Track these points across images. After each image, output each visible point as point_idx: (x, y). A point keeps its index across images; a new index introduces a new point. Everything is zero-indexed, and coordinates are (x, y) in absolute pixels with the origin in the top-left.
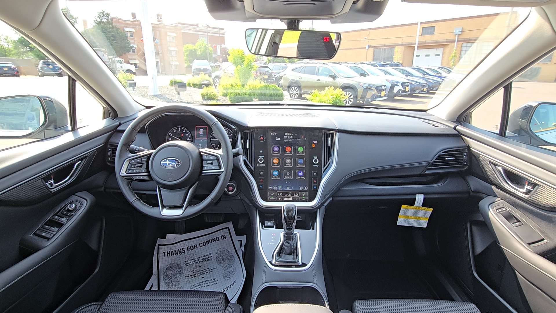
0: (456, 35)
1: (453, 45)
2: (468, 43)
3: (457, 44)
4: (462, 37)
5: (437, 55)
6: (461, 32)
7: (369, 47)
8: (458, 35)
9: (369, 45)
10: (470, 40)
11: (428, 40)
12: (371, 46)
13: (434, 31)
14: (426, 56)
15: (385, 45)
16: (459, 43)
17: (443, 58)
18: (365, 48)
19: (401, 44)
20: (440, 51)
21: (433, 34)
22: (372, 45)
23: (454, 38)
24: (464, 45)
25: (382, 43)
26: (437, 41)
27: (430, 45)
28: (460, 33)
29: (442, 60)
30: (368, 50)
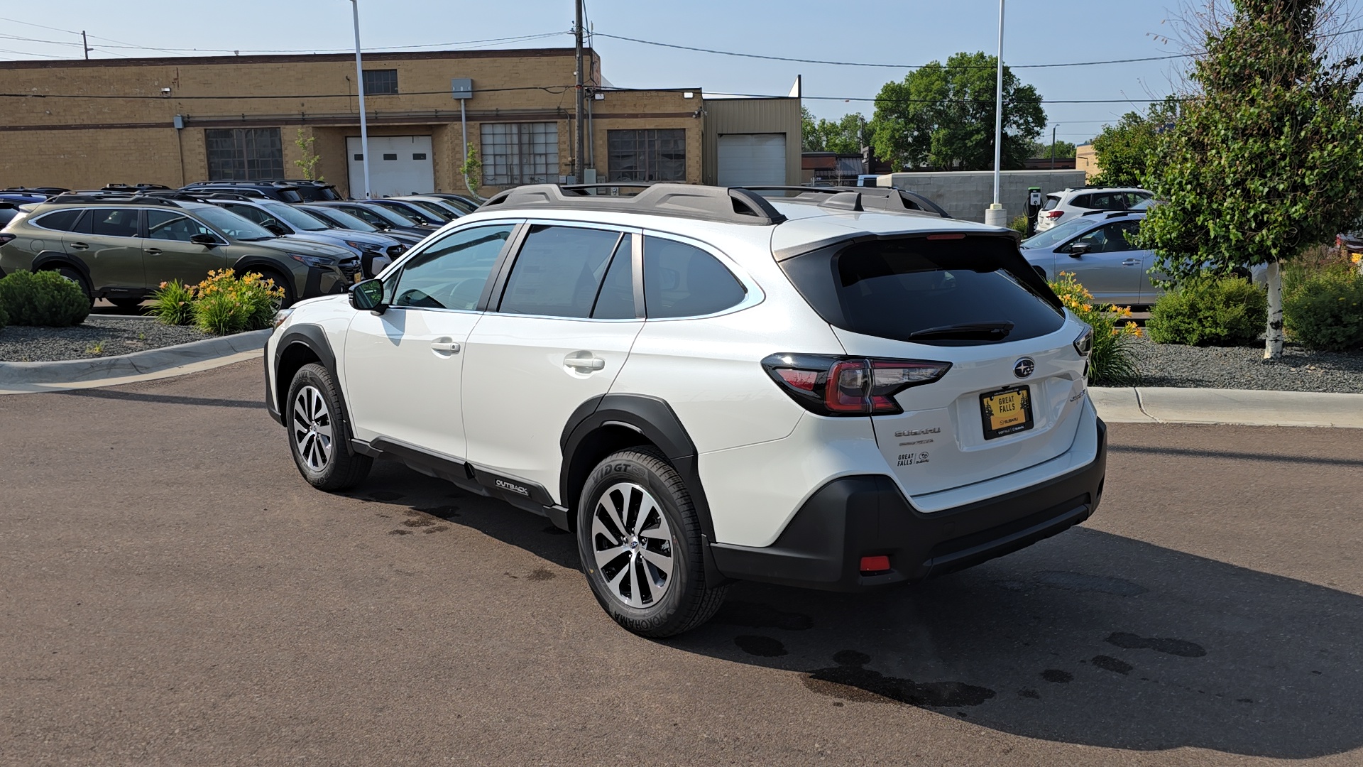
0: (460, 100)
1: (456, 127)
2: (495, 125)
3: (466, 125)
4: (477, 107)
5: (418, 157)
6: (471, 93)
7: (187, 123)
8: (465, 100)
9: (183, 118)
10: (497, 115)
11: (383, 111)
12: (191, 119)
13: (396, 84)
14: (388, 157)
15: (246, 118)
16: (472, 123)
17: (435, 164)
18: (171, 125)
19: (301, 117)
20: (423, 145)
21: (396, 92)
22: (194, 115)
23: (456, 109)
24: (487, 129)
25: (233, 110)
26: (410, 114)
27: (391, 124)
28: (469, 95)
29: (435, 171)
30: (184, 133)
